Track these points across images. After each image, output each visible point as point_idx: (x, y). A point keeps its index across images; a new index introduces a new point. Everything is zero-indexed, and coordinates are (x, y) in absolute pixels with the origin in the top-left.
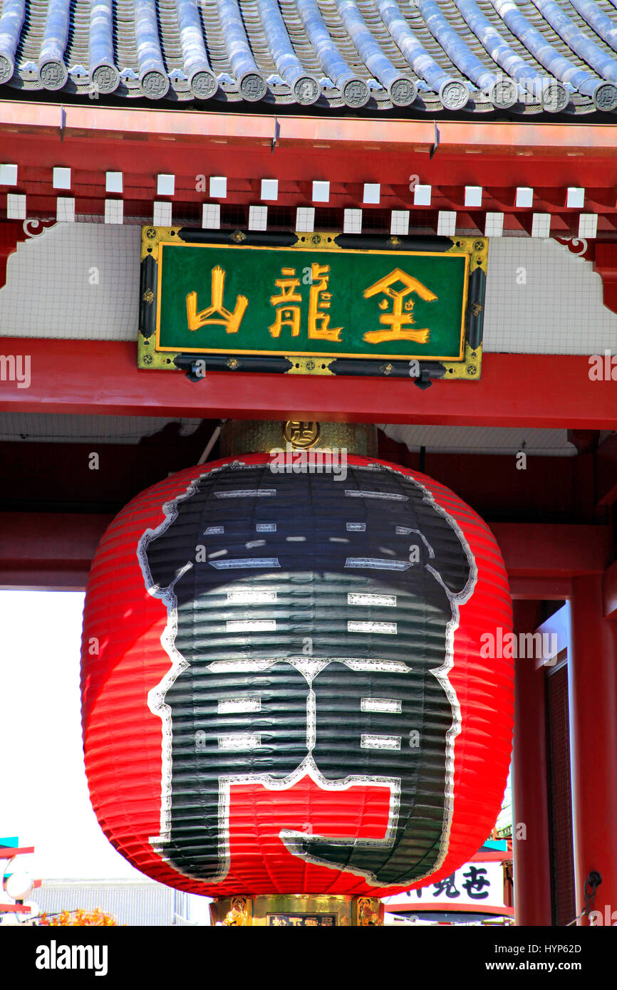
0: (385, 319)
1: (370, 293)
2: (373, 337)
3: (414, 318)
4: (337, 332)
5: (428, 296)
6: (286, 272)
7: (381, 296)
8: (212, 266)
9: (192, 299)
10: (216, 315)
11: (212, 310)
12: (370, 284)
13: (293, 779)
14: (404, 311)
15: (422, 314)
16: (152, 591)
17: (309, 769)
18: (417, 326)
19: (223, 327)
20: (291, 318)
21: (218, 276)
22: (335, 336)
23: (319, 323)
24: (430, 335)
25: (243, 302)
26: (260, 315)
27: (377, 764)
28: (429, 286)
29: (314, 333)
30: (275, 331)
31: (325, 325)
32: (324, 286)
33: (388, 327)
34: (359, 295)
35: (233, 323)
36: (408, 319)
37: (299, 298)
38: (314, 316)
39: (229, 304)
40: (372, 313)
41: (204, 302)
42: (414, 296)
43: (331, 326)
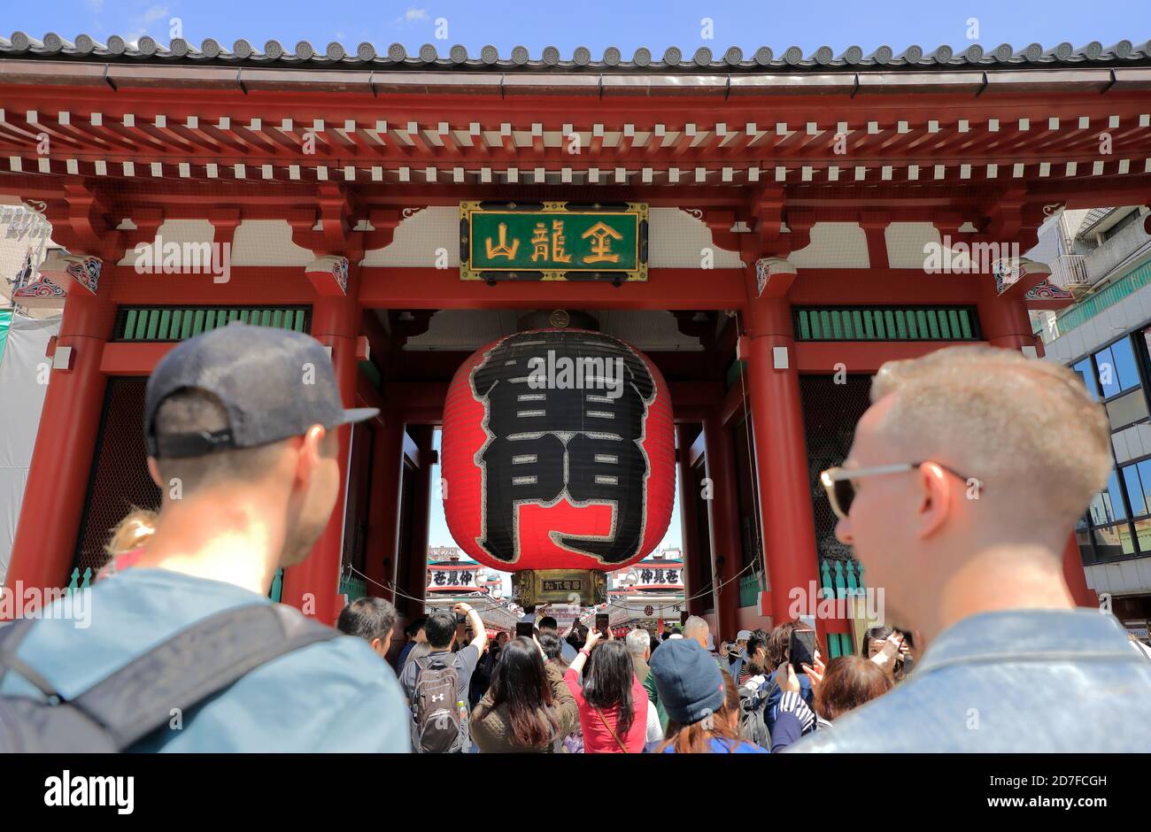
0: (594, 250)
1: (585, 236)
2: (588, 260)
3: (611, 248)
4: (568, 257)
5: (617, 237)
6: (539, 226)
7: (591, 238)
8: (499, 223)
9: (489, 242)
10: (502, 250)
11: (500, 247)
12: (585, 230)
13: (556, 502)
14: (604, 245)
15: (615, 246)
16: (476, 399)
17: (565, 495)
18: (612, 254)
19: (507, 257)
20: (543, 250)
21: (502, 229)
22: (567, 260)
23: (558, 253)
24: (619, 258)
25: (516, 243)
26: (526, 249)
27: (604, 492)
28: (618, 230)
29: (556, 259)
30: (535, 258)
31: (561, 254)
32: (560, 233)
33: (596, 254)
34: (579, 237)
35: (511, 255)
36: (606, 250)
37: (547, 240)
38: (555, 250)
39: (509, 243)
40: (586, 247)
41: (496, 243)
42: (609, 236)
43: (566, 253)
